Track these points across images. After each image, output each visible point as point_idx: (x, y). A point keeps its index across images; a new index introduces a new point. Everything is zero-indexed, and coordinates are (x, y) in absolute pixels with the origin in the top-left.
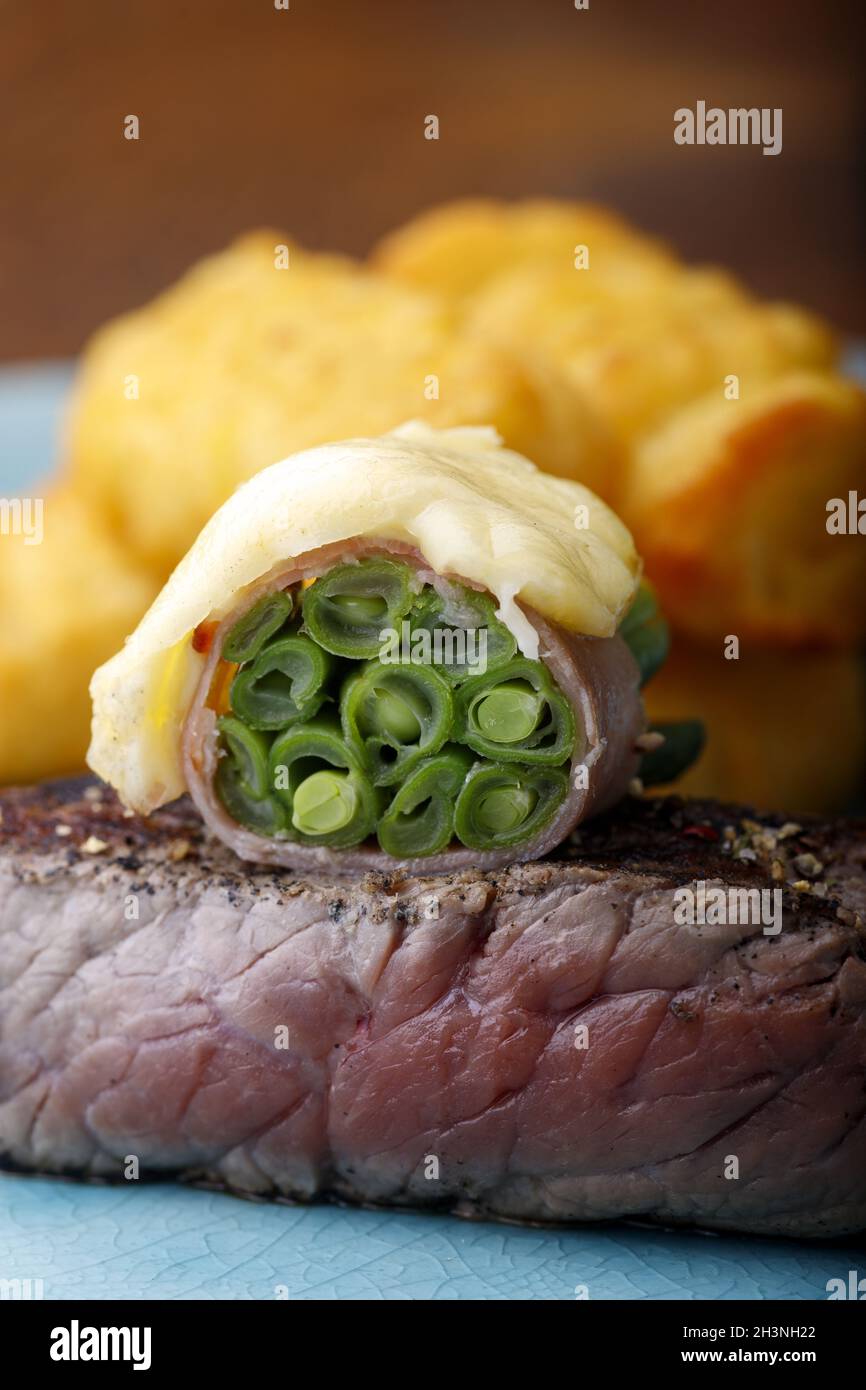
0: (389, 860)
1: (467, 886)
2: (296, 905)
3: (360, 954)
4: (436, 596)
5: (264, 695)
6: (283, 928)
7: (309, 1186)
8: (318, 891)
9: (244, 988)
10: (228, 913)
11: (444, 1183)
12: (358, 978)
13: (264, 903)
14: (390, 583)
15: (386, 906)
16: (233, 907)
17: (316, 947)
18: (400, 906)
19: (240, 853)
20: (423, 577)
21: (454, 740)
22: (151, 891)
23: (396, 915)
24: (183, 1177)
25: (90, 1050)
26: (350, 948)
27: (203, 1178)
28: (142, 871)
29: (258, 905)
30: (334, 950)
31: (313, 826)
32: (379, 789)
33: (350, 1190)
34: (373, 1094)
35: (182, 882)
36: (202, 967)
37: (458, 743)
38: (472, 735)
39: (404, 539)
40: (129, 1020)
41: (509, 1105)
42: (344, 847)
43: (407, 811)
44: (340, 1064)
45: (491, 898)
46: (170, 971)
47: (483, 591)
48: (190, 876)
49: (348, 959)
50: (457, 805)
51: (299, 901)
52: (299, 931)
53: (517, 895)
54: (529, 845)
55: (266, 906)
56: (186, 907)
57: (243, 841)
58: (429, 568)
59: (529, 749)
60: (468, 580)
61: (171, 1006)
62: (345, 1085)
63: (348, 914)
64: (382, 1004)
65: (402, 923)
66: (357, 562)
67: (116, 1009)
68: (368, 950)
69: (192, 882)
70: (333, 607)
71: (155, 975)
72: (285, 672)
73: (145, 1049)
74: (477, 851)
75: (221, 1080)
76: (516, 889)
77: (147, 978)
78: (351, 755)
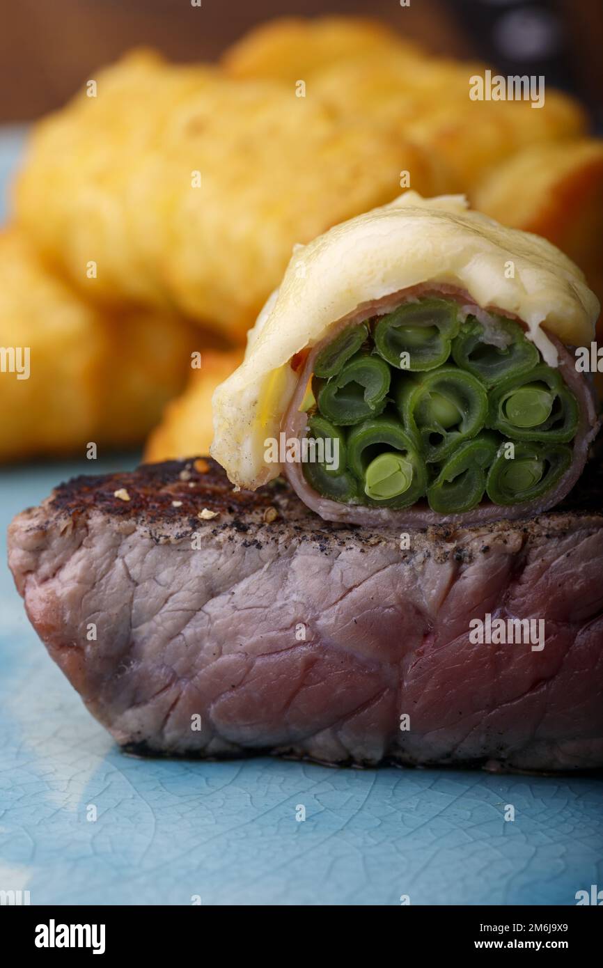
0: (435, 515)
1: (506, 533)
2: (375, 553)
3: (428, 586)
4: (478, 323)
5: (344, 400)
6: (367, 569)
7: (377, 755)
8: (392, 542)
9: (338, 614)
10: (320, 560)
11: (485, 748)
12: (426, 603)
13: (349, 552)
14: (442, 315)
15: (447, 550)
16: (324, 555)
17: (392, 582)
18: (458, 550)
19: (322, 516)
20: (468, 310)
21: (487, 427)
22: (259, 546)
23: (455, 557)
24: (274, 753)
25: (214, 665)
26: (419, 582)
27: (291, 752)
28: (250, 532)
29: (344, 554)
30: (407, 584)
31: (380, 494)
32: (429, 464)
33: (406, 756)
34: (438, 687)
35: (281, 539)
36: (304, 601)
37: (491, 429)
38: (501, 422)
39: (453, 283)
40: (246, 642)
41: (542, 690)
42: (402, 507)
43: (450, 480)
44: (410, 666)
45: (525, 541)
46: (279, 604)
47: (514, 318)
48: (287, 534)
49: (419, 590)
50: (489, 474)
51: (378, 549)
52: (378, 571)
53: (545, 539)
54: (542, 500)
55: (350, 554)
56: (286, 557)
57: (324, 506)
58: (473, 303)
59: (544, 431)
60: (504, 311)
61: (281, 630)
62: (415, 682)
63: (417, 557)
64: (445, 621)
65: (459, 561)
66: (418, 301)
67: (236, 633)
68: (434, 582)
69: (290, 538)
70: (398, 334)
71: (266, 607)
72: (360, 383)
73: (259, 662)
74: (502, 507)
75: (320, 681)
76: (544, 533)
77: (260, 610)
78: (410, 441)
